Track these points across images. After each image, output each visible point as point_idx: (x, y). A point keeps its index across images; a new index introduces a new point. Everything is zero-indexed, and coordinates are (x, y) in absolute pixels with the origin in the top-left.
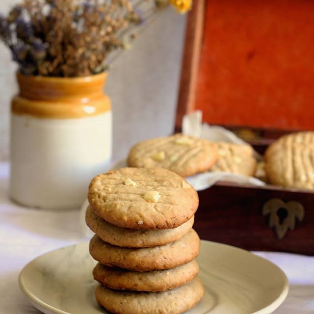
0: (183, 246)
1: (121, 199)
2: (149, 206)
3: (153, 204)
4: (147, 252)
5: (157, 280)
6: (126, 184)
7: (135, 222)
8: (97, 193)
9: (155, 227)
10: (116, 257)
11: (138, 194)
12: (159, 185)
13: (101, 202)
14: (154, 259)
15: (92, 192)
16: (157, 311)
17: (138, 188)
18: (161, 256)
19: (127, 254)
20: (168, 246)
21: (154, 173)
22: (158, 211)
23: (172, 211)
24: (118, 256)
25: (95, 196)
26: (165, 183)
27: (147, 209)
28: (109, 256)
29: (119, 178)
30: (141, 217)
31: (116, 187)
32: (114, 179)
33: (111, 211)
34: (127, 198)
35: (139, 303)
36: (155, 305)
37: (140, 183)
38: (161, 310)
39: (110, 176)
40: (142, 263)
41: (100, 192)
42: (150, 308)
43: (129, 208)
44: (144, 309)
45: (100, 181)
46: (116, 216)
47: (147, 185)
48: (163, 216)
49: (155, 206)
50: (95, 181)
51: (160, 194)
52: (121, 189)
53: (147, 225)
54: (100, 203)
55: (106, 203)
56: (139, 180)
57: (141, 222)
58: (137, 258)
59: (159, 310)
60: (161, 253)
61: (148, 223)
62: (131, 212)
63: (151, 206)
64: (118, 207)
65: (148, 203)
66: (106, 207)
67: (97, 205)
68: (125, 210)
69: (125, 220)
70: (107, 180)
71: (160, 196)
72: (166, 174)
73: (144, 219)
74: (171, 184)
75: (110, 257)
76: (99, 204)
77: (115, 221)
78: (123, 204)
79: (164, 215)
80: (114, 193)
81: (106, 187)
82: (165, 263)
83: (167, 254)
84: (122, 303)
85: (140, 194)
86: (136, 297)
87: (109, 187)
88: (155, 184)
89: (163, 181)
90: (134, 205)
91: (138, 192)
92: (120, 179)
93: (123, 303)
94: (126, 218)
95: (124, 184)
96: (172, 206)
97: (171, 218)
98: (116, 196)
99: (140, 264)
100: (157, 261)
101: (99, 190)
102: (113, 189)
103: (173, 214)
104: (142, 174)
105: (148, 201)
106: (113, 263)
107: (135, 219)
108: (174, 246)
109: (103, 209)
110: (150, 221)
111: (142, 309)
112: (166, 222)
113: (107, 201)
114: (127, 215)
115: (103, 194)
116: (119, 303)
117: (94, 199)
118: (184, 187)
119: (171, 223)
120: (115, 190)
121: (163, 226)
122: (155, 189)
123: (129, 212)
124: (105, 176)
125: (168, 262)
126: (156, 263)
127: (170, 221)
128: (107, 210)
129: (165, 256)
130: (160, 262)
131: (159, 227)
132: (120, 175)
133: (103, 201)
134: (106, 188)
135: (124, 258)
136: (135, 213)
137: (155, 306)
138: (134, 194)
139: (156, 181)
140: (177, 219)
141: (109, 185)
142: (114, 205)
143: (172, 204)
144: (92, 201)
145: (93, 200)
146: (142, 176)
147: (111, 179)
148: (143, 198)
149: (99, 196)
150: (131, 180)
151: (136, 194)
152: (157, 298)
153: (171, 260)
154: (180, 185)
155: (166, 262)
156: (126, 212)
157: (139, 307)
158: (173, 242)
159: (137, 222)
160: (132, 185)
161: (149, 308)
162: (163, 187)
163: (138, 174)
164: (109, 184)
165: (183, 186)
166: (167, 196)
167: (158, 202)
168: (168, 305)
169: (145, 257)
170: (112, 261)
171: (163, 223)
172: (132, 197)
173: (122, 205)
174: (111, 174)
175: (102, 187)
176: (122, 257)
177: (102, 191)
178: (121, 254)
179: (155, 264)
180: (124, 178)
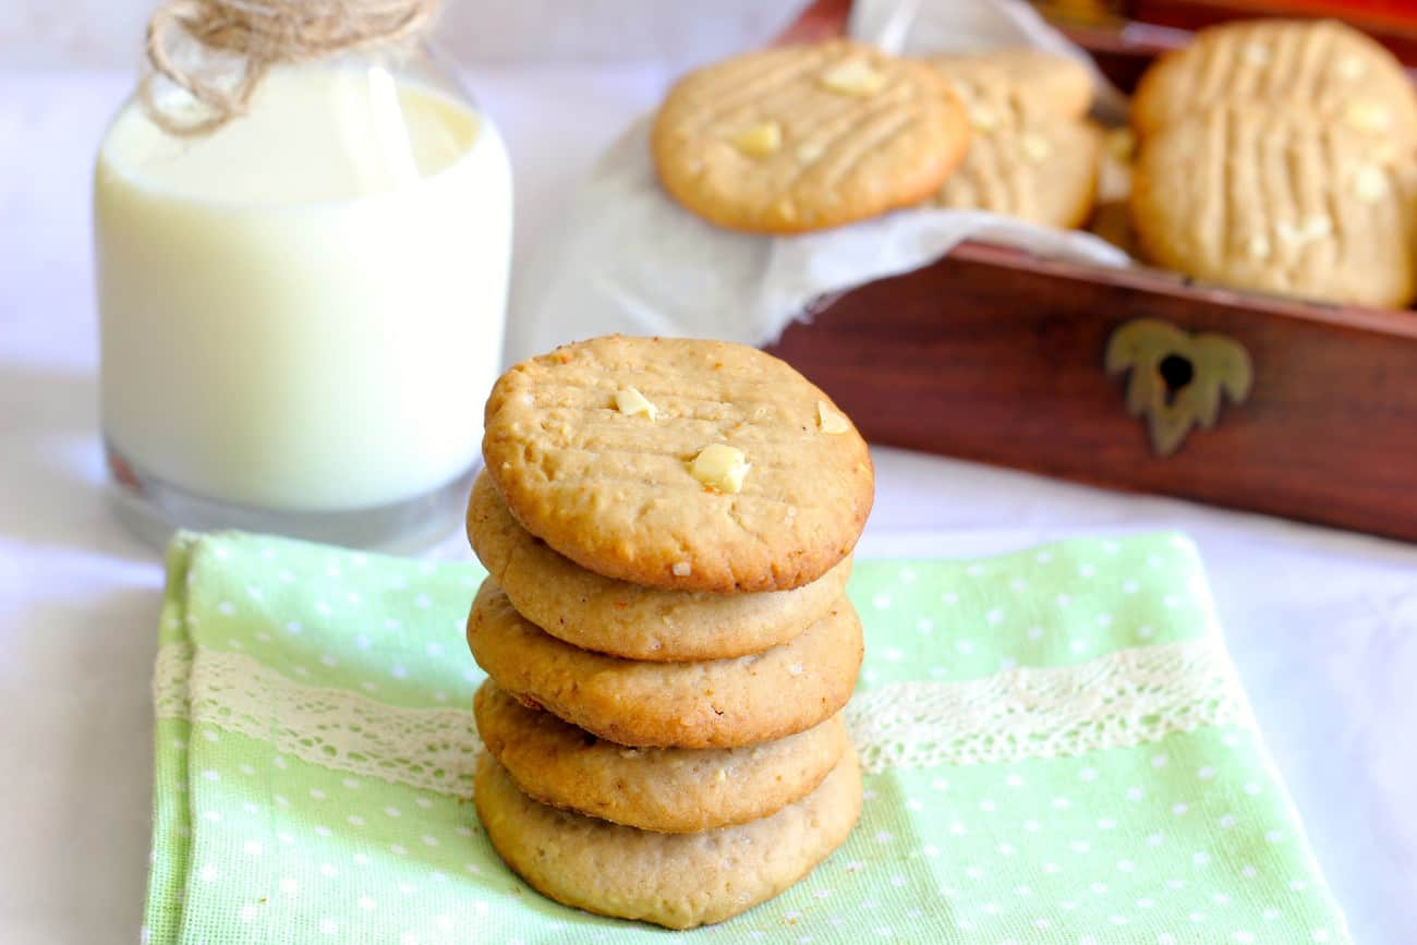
0: (795, 669)
1: (611, 473)
2: (715, 506)
3: (728, 501)
4: (660, 681)
5: (678, 799)
6: (623, 408)
7: (662, 565)
8: (521, 441)
9: (733, 587)
10: (549, 678)
11: (668, 454)
12: (738, 417)
13: (537, 479)
14: (677, 710)
15: (501, 434)
16: (659, 905)
17: (667, 426)
18: (706, 704)
19: (587, 677)
20: (740, 664)
21: (717, 366)
22: (744, 528)
23: (794, 527)
24: (554, 676)
25: (514, 450)
26: (761, 411)
27: (707, 521)
28: (524, 671)
29: (595, 381)
30: (685, 548)
31: (586, 421)
32: (576, 384)
33: (576, 518)
34: (631, 469)
35: (599, 865)
36: (652, 882)
37: (672, 405)
38: (671, 904)
39: (562, 372)
40: (633, 718)
41: (532, 437)
42: (635, 891)
43: (643, 512)
44: (613, 890)
45: (530, 392)
46: (594, 541)
47: (695, 417)
48: (761, 545)
49: (733, 507)
50: (509, 390)
51: (747, 461)
52: (607, 430)
53: (706, 580)
54: (533, 481)
55: (553, 483)
56: (664, 394)
57: (682, 569)
58: (618, 697)
59: (665, 903)
60: (709, 693)
61: (709, 573)
62: (649, 529)
63: (719, 506)
64: (603, 504)
65: (711, 496)
66: (556, 498)
67: (522, 490)
68: (627, 517)
69: (626, 559)
70: (552, 390)
71: (749, 466)
72: (757, 370)
73: (694, 556)
74: (780, 416)
75: (527, 674)
76: (528, 484)
77: (587, 554)
78: (621, 496)
79: (766, 543)
80: (581, 442)
81: (552, 416)
82: (716, 729)
83: (729, 698)
84: (542, 853)
85: (675, 455)
86: (592, 841)
87: (562, 420)
88: (726, 412)
89: (751, 401)
90: (660, 503)
91: (671, 448)
92: (600, 387)
93: (548, 856)
94: (630, 551)
95: (616, 408)
96: (792, 511)
97: (789, 555)
98: (591, 457)
99: (623, 722)
100: (688, 721)
101: (528, 428)
102: (579, 427)
103: (797, 539)
104: (673, 364)
105: (709, 489)
106: (534, 695)
107: (665, 555)
108: (760, 667)
109: (547, 508)
110: (716, 562)
111: (607, 891)
112: (773, 568)
113: (560, 475)
114: (637, 538)
115: (544, 445)
116: (535, 852)
117: (511, 464)
118: (826, 427)
119: (789, 571)
120: (586, 435)
121: (761, 582)
122: (726, 434)
123: (644, 530)
124: (543, 371)
125: (726, 727)
126: (685, 727)
127: (785, 566)
128: (563, 512)
129: (721, 703)
130: (697, 725)
131: (748, 586)
132: (595, 366)
133: (544, 476)
134: (555, 424)
135: (575, 687)
136: (664, 532)
137: (654, 885)
138: (654, 453)
139: (725, 399)
140: (808, 559)
141: (561, 412)
142: (586, 497)
143: (791, 500)
144: (500, 468)
145: (507, 466)
146: (674, 374)
147: (568, 383)
148: (689, 470)
149: (529, 454)
150: (638, 394)
151: (659, 453)
152: (666, 855)
153: (740, 719)
154: (814, 421)
155: (720, 726)
156: (633, 529)
157: (597, 882)
158: (761, 653)
159: (670, 567)
160: (643, 414)
161: (630, 891)
162: (754, 429)
163: (658, 367)
164: (562, 405)
165: (823, 424)
166: (772, 466)
167: (744, 493)
168: (701, 885)
169: (648, 698)
170: (534, 689)
171: (760, 572)
172: (649, 465)
173: (616, 501)
174: (564, 361)
175: (538, 419)
176: (568, 686)
177: (539, 436)
178: (567, 674)
179: (679, 730)
180: (611, 384)
